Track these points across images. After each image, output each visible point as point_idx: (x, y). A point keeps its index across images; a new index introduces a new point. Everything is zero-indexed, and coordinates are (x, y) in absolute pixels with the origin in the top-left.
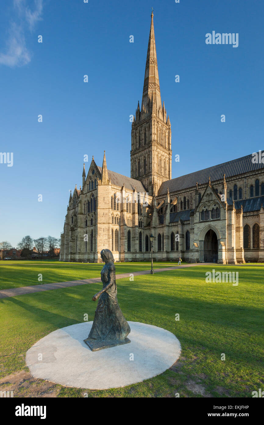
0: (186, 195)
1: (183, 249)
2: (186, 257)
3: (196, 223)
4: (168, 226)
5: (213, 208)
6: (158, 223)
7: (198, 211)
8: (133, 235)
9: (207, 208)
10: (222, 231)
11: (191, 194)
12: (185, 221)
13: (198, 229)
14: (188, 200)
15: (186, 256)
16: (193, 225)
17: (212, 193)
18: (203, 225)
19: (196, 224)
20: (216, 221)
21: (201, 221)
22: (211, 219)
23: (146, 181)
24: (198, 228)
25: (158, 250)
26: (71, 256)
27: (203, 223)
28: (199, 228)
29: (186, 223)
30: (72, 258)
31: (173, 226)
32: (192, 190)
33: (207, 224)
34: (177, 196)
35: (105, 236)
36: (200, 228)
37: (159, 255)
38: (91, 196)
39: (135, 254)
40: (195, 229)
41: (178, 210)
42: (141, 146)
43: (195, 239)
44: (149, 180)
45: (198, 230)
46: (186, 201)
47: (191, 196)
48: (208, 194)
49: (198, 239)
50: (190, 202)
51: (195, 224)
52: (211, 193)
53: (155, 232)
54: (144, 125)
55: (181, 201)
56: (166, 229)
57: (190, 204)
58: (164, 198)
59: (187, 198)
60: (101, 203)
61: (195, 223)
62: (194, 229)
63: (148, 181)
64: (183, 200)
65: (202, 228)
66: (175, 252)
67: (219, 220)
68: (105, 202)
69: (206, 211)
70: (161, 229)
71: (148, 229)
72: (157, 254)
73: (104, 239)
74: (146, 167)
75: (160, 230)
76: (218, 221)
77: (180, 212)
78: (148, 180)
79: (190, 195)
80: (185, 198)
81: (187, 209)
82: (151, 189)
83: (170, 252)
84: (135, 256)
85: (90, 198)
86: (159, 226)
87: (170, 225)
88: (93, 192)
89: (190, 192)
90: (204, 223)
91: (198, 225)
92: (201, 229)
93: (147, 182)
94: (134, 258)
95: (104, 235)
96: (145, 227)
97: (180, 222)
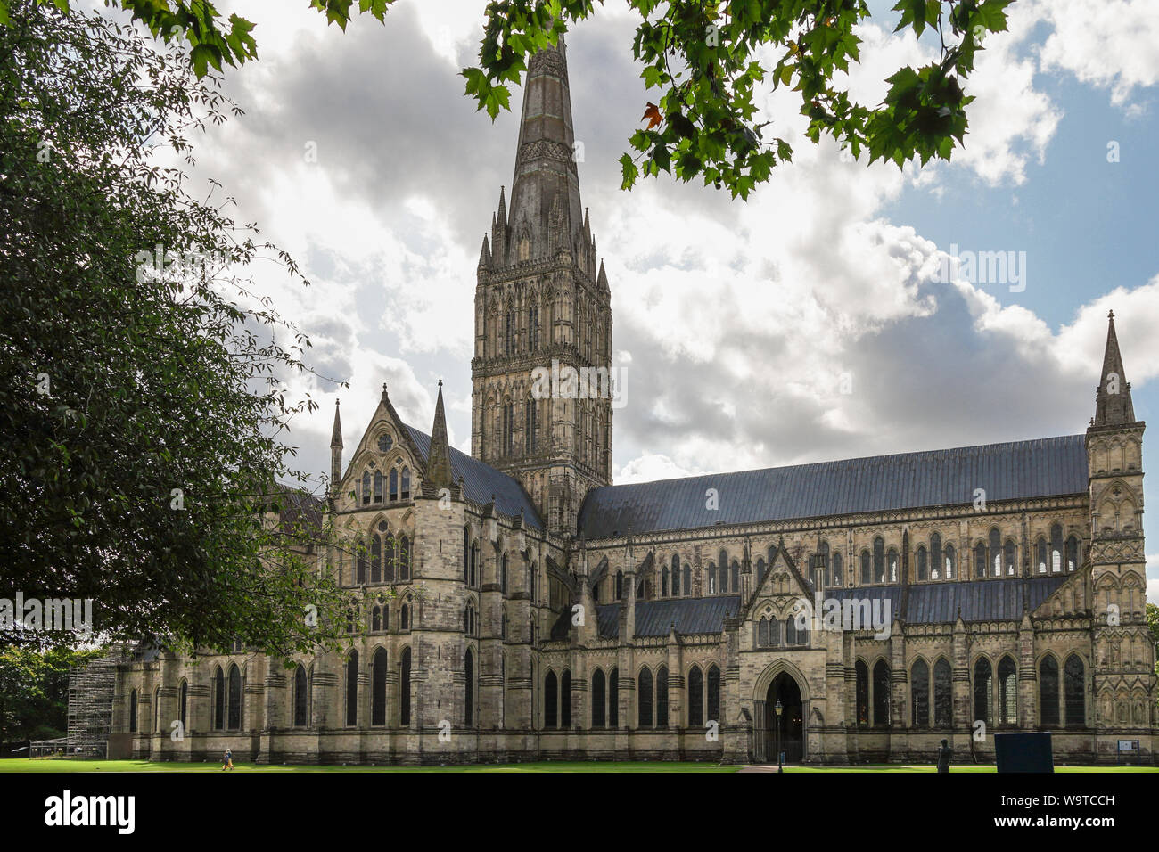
0: (680, 552)
1: (682, 722)
2: (691, 748)
3: (746, 652)
4: (632, 647)
5: (791, 615)
6: (595, 634)
7: (750, 618)
8: (514, 670)
9: (774, 611)
10: (815, 679)
11: (697, 548)
12: (686, 636)
13: (751, 669)
14: (687, 566)
15: (690, 745)
16: (737, 658)
17: (789, 573)
18: (762, 660)
19: (745, 654)
20: (799, 652)
21: (758, 646)
22: (786, 645)
23: (538, 477)
24: (749, 666)
25: (593, 725)
26: (272, 744)
27: (764, 654)
28: (753, 666)
29: (689, 641)
30: (276, 749)
31: (649, 647)
32: (700, 539)
33: (776, 656)
34: (652, 550)
35: (444, 672)
36: (756, 666)
37: (597, 741)
38: (373, 525)
39: (522, 737)
40: (740, 669)
41: (655, 596)
42: (517, 355)
43: (741, 696)
44: (546, 478)
45: (752, 672)
46: (682, 568)
47: (697, 557)
48: (777, 575)
49: (748, 697)
50: (693, 574)
51: (741, 655)
52: (785, 575)
53: (585, 662)
54: (528, 280)
55: (665, 568)
56: (626, 656)
57: (692, 580)
58: (606, 548)
59: (683, 559)
60: (430, 558)
61: (742, 652)
62: (738, 667)
63: (542, 481)
64: (669, 562)
65: (763, 668)
66: (652, 732)
67: (809, 649)
68: (444, 556)
69: (771, 622)
70: (610, 655)
71: (556, 651)
72: (589, 737)
73: (442, 681)
74: (537, 431)
75: (600, 659)
76: (803, 653)
77: (661, 601)
78: (542, 476)
79: (693, 551)
80: (676, 558)
81: (682, 594)
82: (558, 510)
83: (636, 732)
84: (519, 741)
85: (370, 531)
86: (598, 645)
87: (639, 643)
88: (385, 512)
89: (692, 542)
90: (768, 654)
91: (750, 658)
92: (759, 668)
93: (539, 485)
94: (518, 748)
95: (440, 670)
96: (545, 642)
97: (672, 639)
